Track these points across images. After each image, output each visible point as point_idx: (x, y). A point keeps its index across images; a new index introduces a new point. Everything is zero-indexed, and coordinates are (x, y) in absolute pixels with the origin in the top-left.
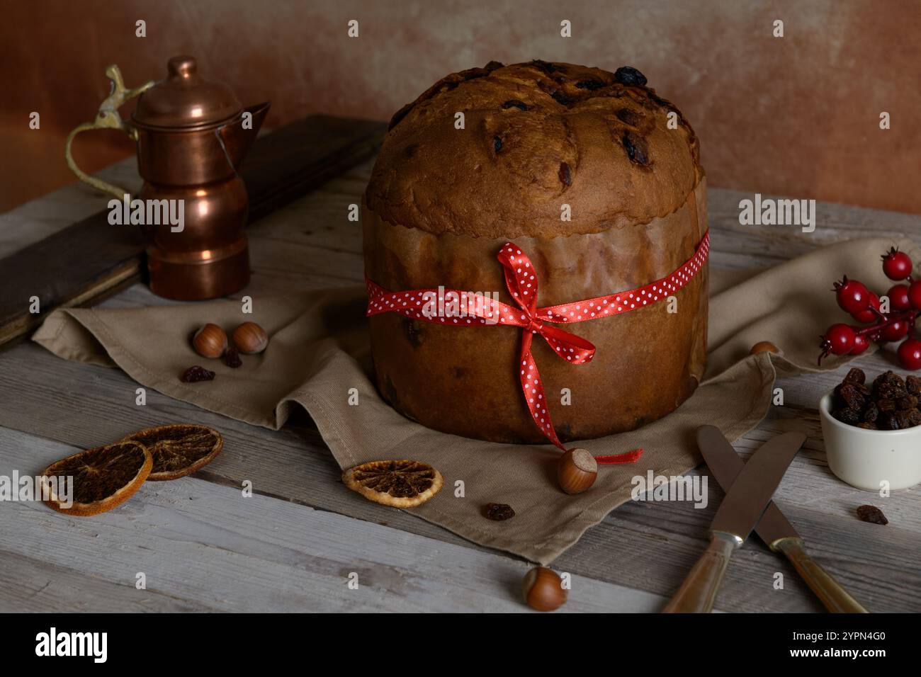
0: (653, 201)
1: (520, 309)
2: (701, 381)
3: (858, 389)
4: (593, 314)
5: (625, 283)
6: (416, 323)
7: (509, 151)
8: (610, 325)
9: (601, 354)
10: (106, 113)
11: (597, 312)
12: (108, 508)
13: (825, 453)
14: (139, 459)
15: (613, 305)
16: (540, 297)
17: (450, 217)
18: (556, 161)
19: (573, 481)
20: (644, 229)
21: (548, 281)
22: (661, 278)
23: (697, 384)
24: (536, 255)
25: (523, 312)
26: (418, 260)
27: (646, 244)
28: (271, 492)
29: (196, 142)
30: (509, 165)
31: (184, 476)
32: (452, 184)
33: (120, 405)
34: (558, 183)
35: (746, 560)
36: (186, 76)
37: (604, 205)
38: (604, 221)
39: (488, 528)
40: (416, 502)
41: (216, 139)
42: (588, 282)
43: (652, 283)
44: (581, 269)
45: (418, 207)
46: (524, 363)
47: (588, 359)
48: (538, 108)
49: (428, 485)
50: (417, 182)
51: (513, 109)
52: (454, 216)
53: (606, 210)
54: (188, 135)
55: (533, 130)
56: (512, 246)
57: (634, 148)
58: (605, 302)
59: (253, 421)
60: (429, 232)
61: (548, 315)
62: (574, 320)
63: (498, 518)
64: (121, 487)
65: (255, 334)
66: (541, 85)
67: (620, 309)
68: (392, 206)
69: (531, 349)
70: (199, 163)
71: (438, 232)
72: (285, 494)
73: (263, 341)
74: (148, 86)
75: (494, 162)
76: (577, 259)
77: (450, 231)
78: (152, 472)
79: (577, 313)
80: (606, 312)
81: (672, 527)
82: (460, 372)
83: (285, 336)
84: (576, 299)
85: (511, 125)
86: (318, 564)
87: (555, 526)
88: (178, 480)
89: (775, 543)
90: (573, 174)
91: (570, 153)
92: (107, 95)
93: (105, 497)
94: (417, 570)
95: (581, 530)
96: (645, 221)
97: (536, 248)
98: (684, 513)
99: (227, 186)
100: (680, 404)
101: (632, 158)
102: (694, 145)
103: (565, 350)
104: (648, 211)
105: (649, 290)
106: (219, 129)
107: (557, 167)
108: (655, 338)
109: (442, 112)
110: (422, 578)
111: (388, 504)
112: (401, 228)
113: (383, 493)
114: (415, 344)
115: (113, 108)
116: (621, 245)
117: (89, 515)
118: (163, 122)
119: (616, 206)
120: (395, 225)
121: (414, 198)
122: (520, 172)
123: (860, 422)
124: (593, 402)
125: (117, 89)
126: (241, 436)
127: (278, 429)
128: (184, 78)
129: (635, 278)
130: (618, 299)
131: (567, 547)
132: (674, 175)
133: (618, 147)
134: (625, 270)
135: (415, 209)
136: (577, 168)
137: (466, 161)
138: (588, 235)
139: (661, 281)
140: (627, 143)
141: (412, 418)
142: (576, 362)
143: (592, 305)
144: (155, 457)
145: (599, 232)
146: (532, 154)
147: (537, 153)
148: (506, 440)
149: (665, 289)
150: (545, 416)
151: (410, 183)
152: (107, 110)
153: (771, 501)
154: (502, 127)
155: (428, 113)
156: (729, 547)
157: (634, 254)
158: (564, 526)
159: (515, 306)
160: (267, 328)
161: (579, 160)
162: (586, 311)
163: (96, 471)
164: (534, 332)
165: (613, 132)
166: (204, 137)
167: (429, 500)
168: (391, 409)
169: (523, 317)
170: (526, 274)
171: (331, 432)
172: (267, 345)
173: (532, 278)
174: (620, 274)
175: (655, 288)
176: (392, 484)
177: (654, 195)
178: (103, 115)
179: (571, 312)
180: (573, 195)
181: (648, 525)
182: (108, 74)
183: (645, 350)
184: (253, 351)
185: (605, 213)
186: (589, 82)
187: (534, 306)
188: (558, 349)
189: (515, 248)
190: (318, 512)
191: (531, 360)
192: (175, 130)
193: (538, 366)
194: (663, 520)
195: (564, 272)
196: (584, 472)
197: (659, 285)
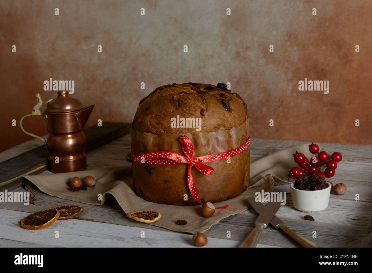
0: (232, 122)
1: (188, 158)
2: (248, 187)
3: (303, 179)
4: (212, 160)
5: (223, 149)
6: (151, 166)
7: (182, 106)
8: (218, 163)
9: (215, 173)
10: (36, 110)
11: (214, 159)
12: (45, 227)
13: (293, 204)
14: (55, 213)
15: (219, 157)
16: (194, 154)
17: (163, 128)
18: (199, 108)
19: (207, 212)
20: (229, 131)
21: (197, 149)
22: (235, 148)
23: (247, 188)
24: (193, 140)
25: (189, 159)
26: (151, 144)
27: (230, 136)
28: (102, 221)
29: (68, 118)
30: (183, 110)
31: (70, 218)
32: (163, 117)
33: (45, 202)
34: (200, 115)
35: (268, 231)
36: (64, 96)
37: (216, 122)
38: (216, 128)
39: (178, 227)
40: (153, 221)
41: (75, 117)
42: (210, 149)
43: (232, 150)
44: (208, 144)
45: (151, 126)
46: (189, 177)
47: (211, 173)
48: (192, 94)
49: (157, 216)
50: (151, 118)
51: (183, 94)
52: (164, 128)
53: (216, 124)
54: (65, 115)
55: (191, 99)
56: (184, 136)
57: (226, 104)
58: (216, 155)
59: (93, 203)
60: (156, 134)
61: (197, 160)
62: (206, 161)
63: (182, 224)
64: (49, 220)
65: (91, 179)
66: (192, 89)
67: (221, 158)
68: (142, 126)
69: (191, 172)
70: (69, 125)
71: (158, 134)
72: (107, 222)
73: (94, 182)
74: (50, 100)
75: (177, 109)
76: (207, 141)
77: (163, 133)
78: (59, 217)
79: (207, 159)
80: (217, 159)
81: (241, 224)
82: (166, 182)
83: (102, 181)
84: (206, 155)
85: (183, 98)
86: (121, 239)
87: (202, 225)
88: (69, 220)
89: (277, 226)
90: (205, 112)
91: (204, 105)
92: (36, 104)
93: (43, 224)
94: (155, 239)
95: (211, 225)
96: (230, 128)
97: (192, 137)
98: (245, 221)
99: (79, 134)
100: (241, 193)
101: (225, 108)
102: (245, 106)
103: (203, 170)
104: (231, 125)
105: (231, 152)
106: (76, 113)
107: (200, 110)
108: (233, 169)
109: (158, 96)
110: (157, 240)
111: (143, 222)
112: (145, 133)
113: (141, 219)
114: (150, 173)
115: (38, 108)
116: (221, 136)
117: (38, 230)
118: (57, 111)
119: (220, 123)
120: (143, 132)
121: (150, 123)
122: (187, 112)
123: (305, 188)
124: (212, 190)
125: (40, 101)
126: (90, 208)
127: (102, 204)
128: (63, 97)
129: (226, 147)
130: (221, 154)
131: (206, 230)
132: (239, 114)
133: (220, 104)
134: (223, 145)
135: (150, 126)
136: (206, 110)
137: (168, 109)
138: (210, 133)
139: (235, 149)
140: (223, 103)
141: (149, 200)
142: (207, 174)
143: (212, 156)
144: (60, 213)
145: (214, 132)
146: (191, 106)
147: (192, 106)
148: (182, 205)
149: (236, 152)
150: (197, 194)
151: (148, 118)
152: (36, 109)
153: (275, 216)
154: (180, 99)
155: (153, 97)
156: (262, 227)
157: (226, 139)
158: (205, 225)
159: (186, 157)
160: (96, 179)
161: (207, 108)
162: (210, 158)
163: (40, 217)
164: (192, 165)
165: (218, 100)
166: (71, 116)
167: (157, 221)
168: (141, 198)
169: (188, 160)
170: (189, 145)
171: (122, 202)
172: (96, 184)
173: (192, 147)
174: (221, 146)
175: (233, 151)
176: (144, 217)
177: (233, 120)
178: (34, 111)
179: (205, 159)
180: (205, 119)
181: (233, 224)
182: (36, 96)
183: (230, 173)
184: (91, 185)
185: (216, 125)
186: (208, 88)
187: (192, 157)
188: (201, 170)
189: (186, 137)
190: (119, 226)
191: (191, 176)
192: (61, 114)
193: (193, 178)
194: (238, 223)
195: (202, 145)
196: (211, 209)
197: (235, 150)
